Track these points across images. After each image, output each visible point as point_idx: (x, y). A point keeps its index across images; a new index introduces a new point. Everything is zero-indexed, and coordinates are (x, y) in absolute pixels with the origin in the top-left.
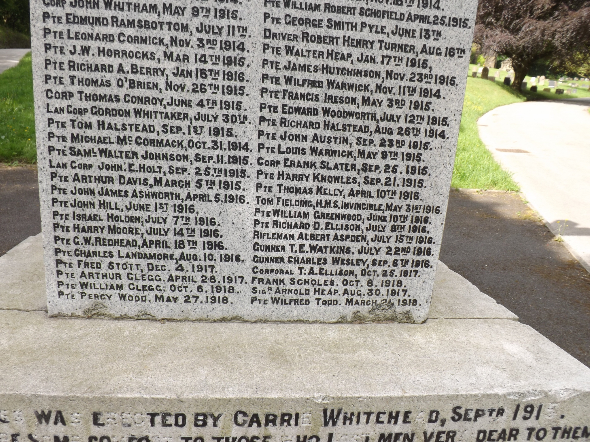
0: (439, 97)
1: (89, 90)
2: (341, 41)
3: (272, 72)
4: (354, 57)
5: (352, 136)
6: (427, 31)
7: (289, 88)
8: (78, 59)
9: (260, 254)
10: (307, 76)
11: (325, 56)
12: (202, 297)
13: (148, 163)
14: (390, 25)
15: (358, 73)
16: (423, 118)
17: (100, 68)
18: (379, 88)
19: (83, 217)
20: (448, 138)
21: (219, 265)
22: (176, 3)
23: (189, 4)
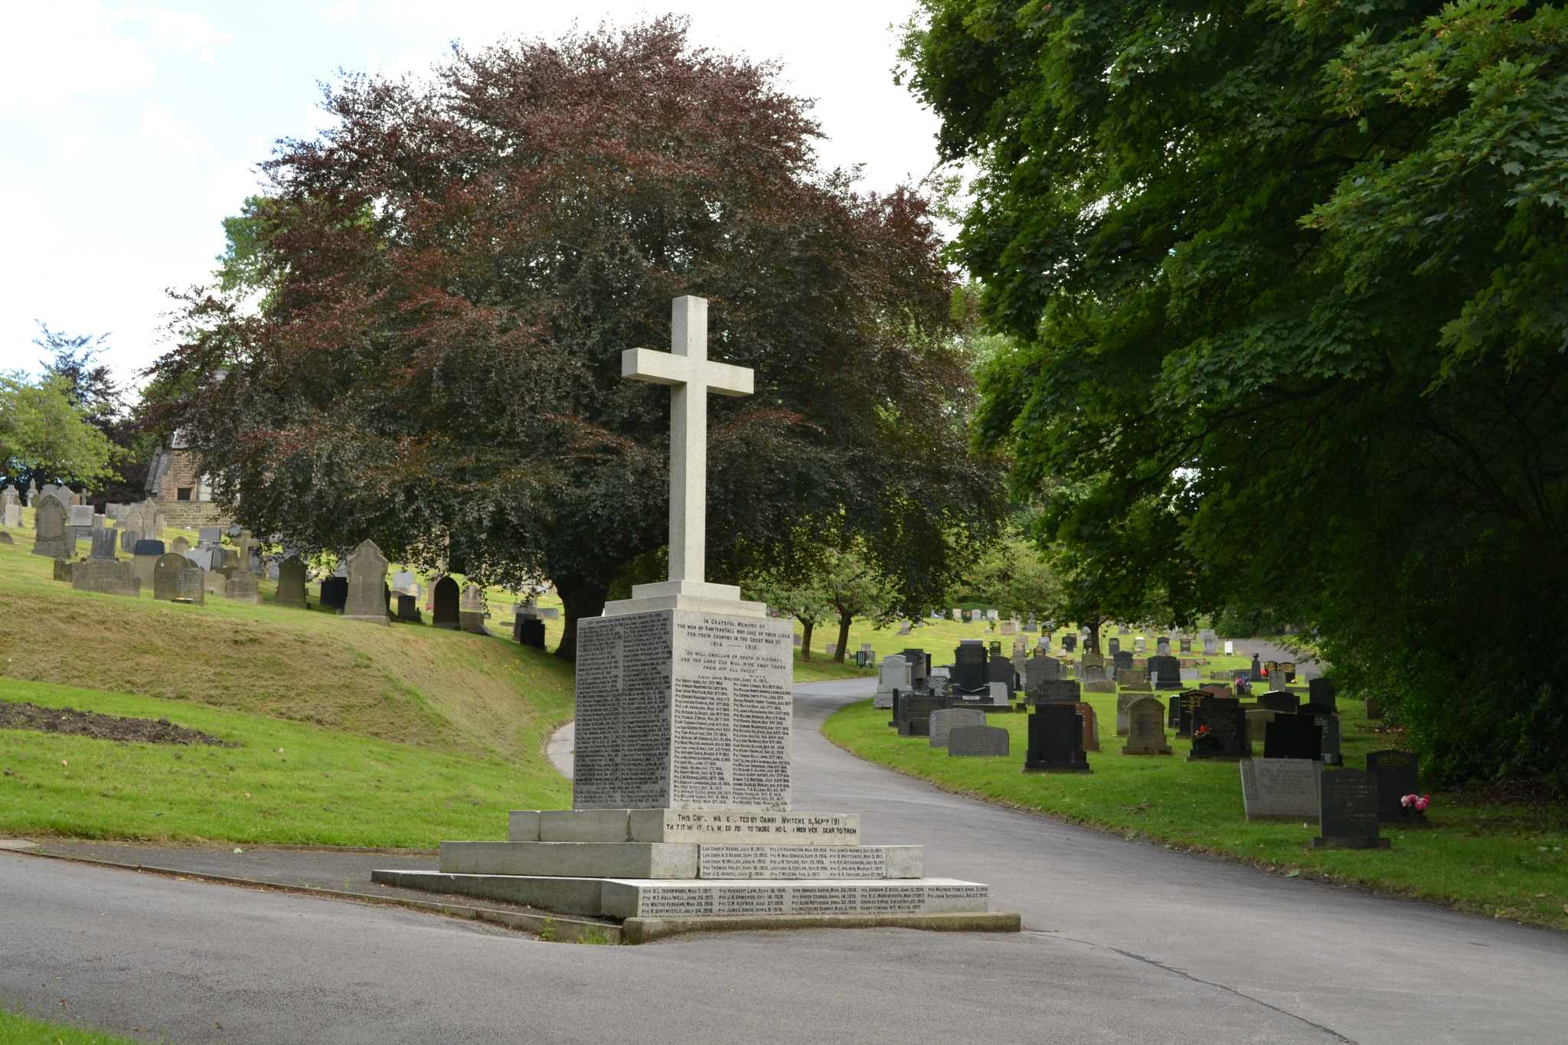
0: (785, 720)
1: (687, 720)
2: (755, 701)
3: (737, 713)
4: (759, 706)
5: (760, 735)
6: (779, 697)
7: (741, 718)
8: (684, 710)
9: (735, 781)
10: (746, 714)
12: (718, 801)
13: (703, 746)
14: (768, 695)
15: (761, 712)
16: (781, 728)
18: (767, 717)
19: (682, 767)
21: (723, 786)
22: (711, 691)
23: (714, 691)
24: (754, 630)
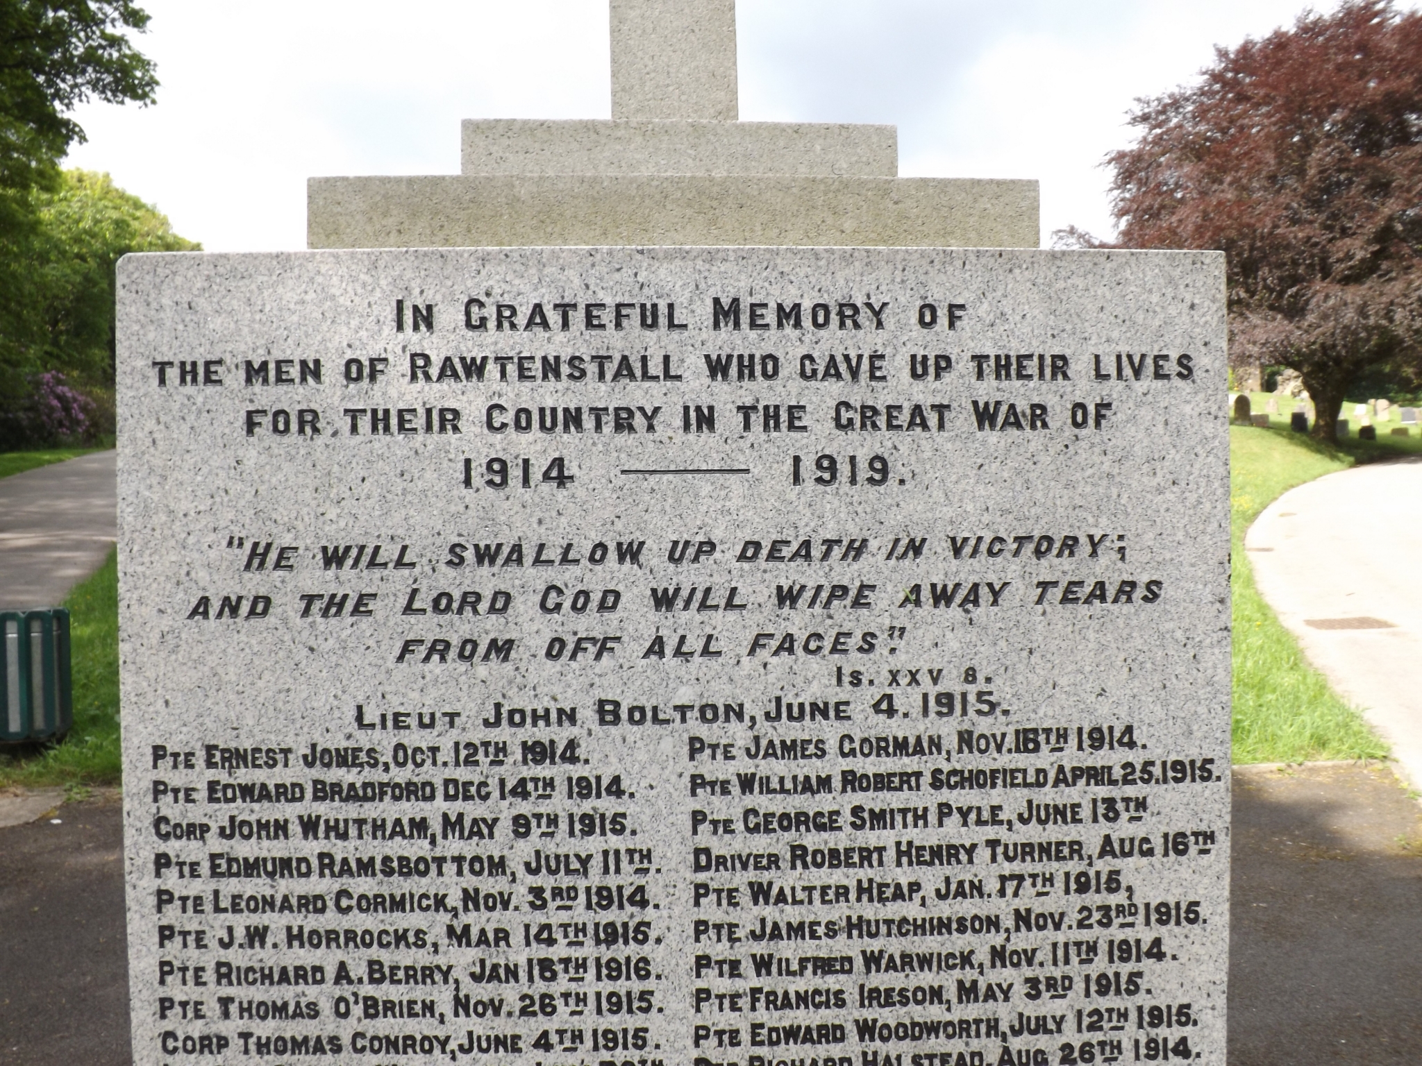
0: (1160, 956)
1: (267, 1028)
2: (890, 855)
3: (719, 950)
4: (928, 890)
6: (1110, 802)
7: (766, 983)
8: (238, 957)
10: (809, 948)
11: (853, 896)
14: (1012, 801)
15: (942, 926)
16: (1124, 1015)
17: (291, 974)
18: (998, 955)
20: (1198, 1055)
22: (473, 810)
23: (506, 810)
24: (865, 340)
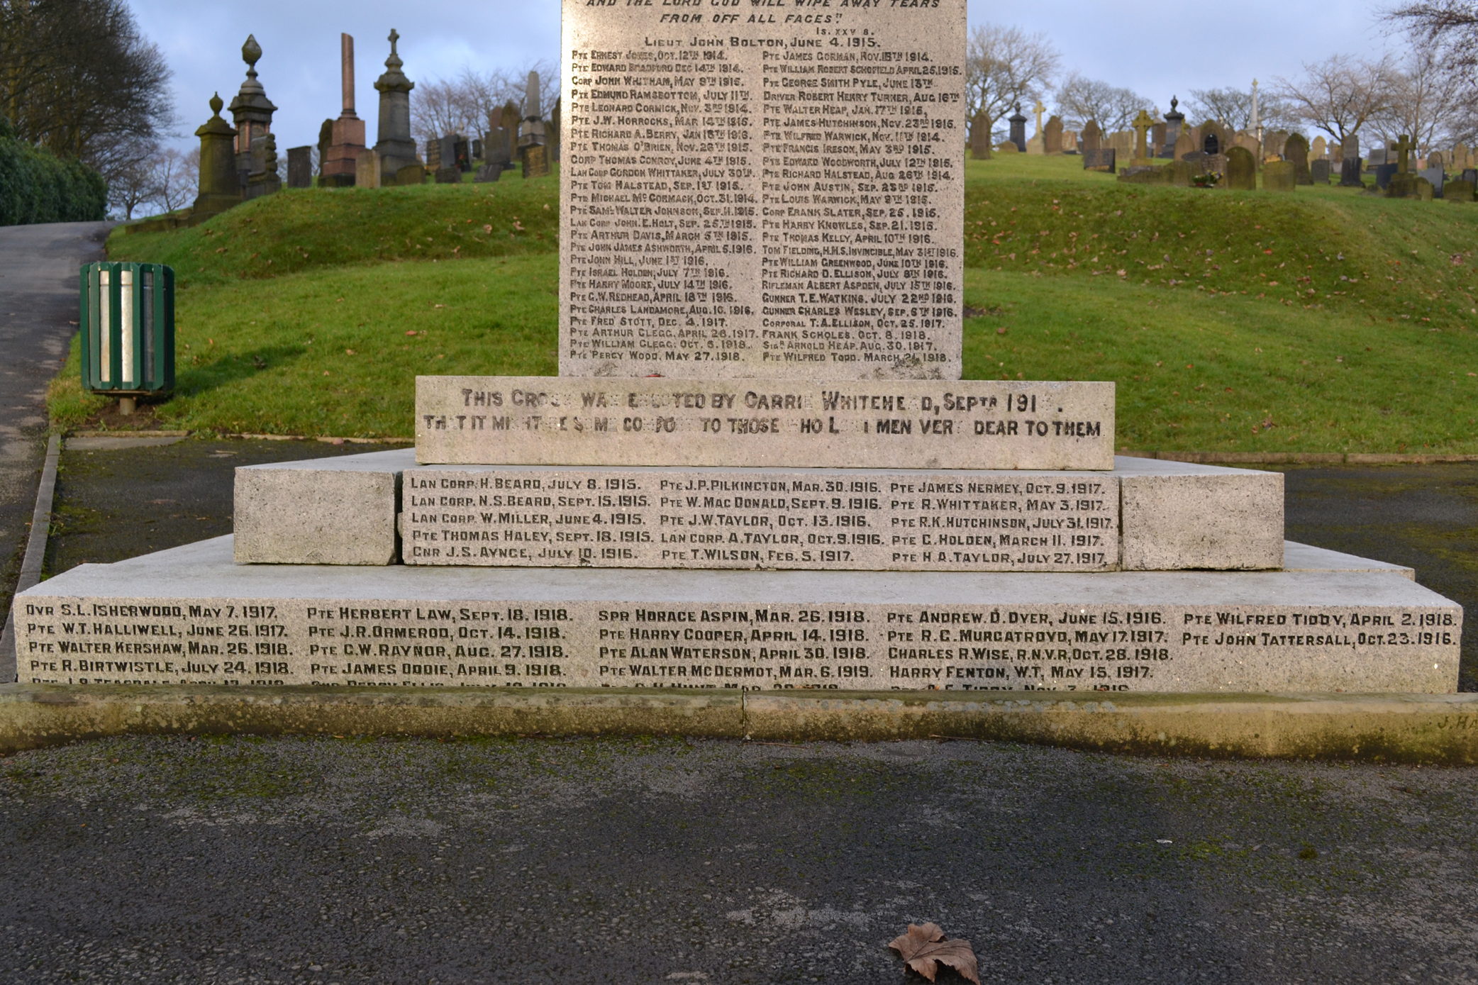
0: (938, 140)
1: (609, 154)
2: (836, 96)
3: (773, 129)
4: (849, 110)
5: (854, 183)
6: (918, 81)
7: (789, 142)
8: (600, 128)
9: (770, 305)
10: (805, 130)
11: (821, 111)
12: (713, 354)
13: (661, 217)
14: (881, 79)
15: (854, 124)
16: (924, 162)
17: (619, 134)
18: (875, 136)
19: (597, 273)
20: (953, 179)
21: (729, 318)
22: (686, 75)
23: (697, 76)
